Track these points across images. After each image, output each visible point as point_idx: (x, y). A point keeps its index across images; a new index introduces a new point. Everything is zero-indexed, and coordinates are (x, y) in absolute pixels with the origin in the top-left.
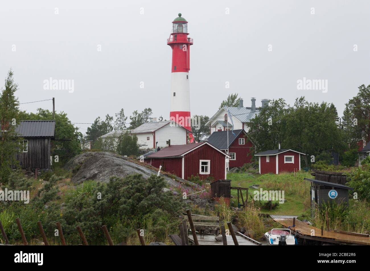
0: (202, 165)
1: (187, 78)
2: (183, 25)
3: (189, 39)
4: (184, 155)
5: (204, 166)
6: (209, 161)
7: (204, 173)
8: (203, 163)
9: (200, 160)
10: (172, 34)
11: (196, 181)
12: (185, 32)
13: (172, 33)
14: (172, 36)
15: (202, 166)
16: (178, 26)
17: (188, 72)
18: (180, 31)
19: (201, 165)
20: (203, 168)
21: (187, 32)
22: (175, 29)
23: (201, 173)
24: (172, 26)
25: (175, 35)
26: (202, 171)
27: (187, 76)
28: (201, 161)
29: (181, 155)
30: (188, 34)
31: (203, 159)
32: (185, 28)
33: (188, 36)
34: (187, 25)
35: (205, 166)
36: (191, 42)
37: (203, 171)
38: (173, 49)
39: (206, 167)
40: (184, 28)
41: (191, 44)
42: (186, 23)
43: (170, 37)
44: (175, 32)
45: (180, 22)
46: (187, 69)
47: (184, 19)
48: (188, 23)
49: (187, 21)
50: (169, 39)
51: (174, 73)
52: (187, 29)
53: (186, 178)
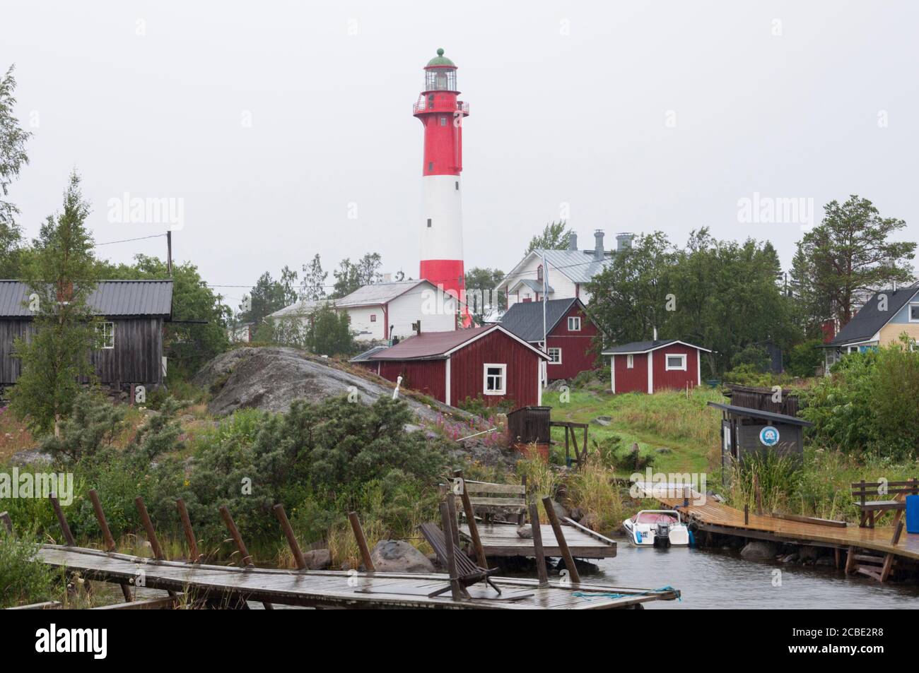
0: (488, 374)
1: (457, 188)
2: (448, 74)
3: (460, 103)
4: (451, 354)
5: (493, 378)
6: (503, 367)
7: (494, 392)
8: (491, 371)
9: (485, 365)
10: (424, 94)
11: (476, 410)
12: (452, 90)
13: (425, 91)
14: (424, 98)
15: (489, 378)
16: (436, 76)
17: (458, 175)
18: (441, 88)
19: (486, 376)
20: (490, 380)
21: (456, 89)
22: (430, 83)
23: (486, 391)
24: (425, 76)
26: (488, 389)
27: (457, 184)
28: (487, 366)
29: (443, 353)
30: (458, 93)
31: (491, 363)
32: (452, 80)
33: (459, 98)
34: (455, 73)
35: (495, 376)
36: (464, 110)
37: (491, 387)
38: (427, 126)
39: (497, 379)
40: (449, 81)
41: (466, 115)
42: (454, 69)
43: (420, 99)
44: (430, 90)
45: (441, 67)
46: (455, 169)
47: (449, 61)
48: (457, 70)
49: (456, 65)
50: (418, 104)
51: (427, 177)
52: (456, 83)
53: (454, 403)
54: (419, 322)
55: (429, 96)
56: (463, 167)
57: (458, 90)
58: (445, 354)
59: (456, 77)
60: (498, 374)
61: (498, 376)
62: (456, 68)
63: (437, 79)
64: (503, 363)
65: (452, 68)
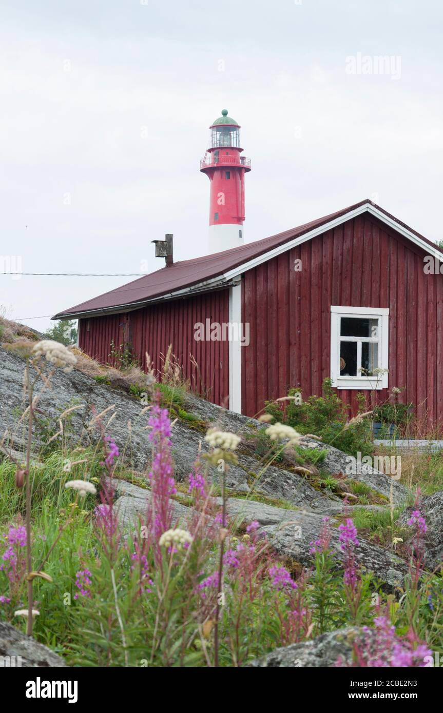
0: (342, 335)
1: (241, 236)
2: (232, 132)
3: (243, 158)
4: (243, 275)
5: (355, 344)
6: (382, 315)
7: (357, 382)
8: (350, 326)
9: (334, 309)
10: (210, 151)
11: (319, 423)
12: (235, 146)
13: (211, 147)
14: (210, 155)
15: (343, 344)
16: (221, 135)
17: (242, 224)
18: (226, 144)
19: (336, 339)
20: (348, 350)
21: (239, 145)
22: (216, 141)
23: (338, 380)
24: (210, 134)
25: (216, 151)
26: (342, 373)
27: (240, 232)
28: (338, 313)
29: (222, 273)
30: (241, 150)
31: (350, 304)
32: (235, 139)
33: (241, 154)
34: (239, 132)
35: (359, 340)
36: (246, 165)
37: (348, 369)
38: (212, 179)
39: (366, 346)
40: (232, 139)
41: (248, 170)
42: (237, 128)
43: (206, 156)
44: (215, 146)
45: (226, 127)
46: (239, 219)
47: (232, 120)
48: (240, 130)
49: (239, 124)
50: (204, 161)
51: (213, 226)
52: (239, 141)
53: (251, 406)
54: (169, 238)
55: (215, 152)
56: (245, 216)
57: (241, 147)
58: (228, 275)
59: (239, 135)
60: (366, 333)
61: (365, 339)
62: (239, 127)
63: (222, 137)
64: (379, 305)
65: (236, 127)
